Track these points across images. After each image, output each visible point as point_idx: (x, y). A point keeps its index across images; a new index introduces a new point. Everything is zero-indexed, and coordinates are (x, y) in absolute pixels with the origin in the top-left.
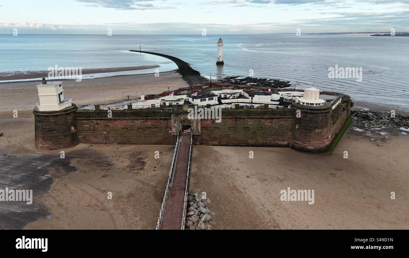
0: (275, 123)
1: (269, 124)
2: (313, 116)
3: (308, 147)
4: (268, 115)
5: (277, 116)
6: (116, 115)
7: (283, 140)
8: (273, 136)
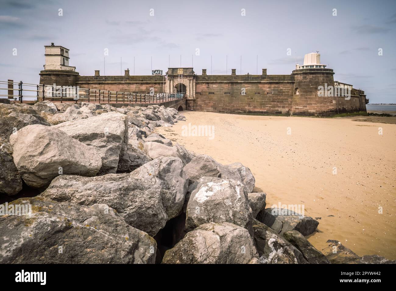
0: (273, 88)
1: (268, 89)
2: (313, 76)
3: (309, 111)
4: (265, 80)
5: (276, 80)
6: (114, 79)
7: (283, 107)
8: (273, 101)
